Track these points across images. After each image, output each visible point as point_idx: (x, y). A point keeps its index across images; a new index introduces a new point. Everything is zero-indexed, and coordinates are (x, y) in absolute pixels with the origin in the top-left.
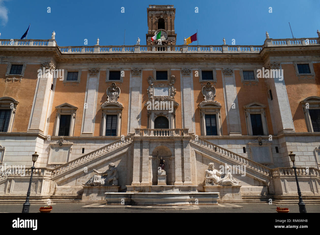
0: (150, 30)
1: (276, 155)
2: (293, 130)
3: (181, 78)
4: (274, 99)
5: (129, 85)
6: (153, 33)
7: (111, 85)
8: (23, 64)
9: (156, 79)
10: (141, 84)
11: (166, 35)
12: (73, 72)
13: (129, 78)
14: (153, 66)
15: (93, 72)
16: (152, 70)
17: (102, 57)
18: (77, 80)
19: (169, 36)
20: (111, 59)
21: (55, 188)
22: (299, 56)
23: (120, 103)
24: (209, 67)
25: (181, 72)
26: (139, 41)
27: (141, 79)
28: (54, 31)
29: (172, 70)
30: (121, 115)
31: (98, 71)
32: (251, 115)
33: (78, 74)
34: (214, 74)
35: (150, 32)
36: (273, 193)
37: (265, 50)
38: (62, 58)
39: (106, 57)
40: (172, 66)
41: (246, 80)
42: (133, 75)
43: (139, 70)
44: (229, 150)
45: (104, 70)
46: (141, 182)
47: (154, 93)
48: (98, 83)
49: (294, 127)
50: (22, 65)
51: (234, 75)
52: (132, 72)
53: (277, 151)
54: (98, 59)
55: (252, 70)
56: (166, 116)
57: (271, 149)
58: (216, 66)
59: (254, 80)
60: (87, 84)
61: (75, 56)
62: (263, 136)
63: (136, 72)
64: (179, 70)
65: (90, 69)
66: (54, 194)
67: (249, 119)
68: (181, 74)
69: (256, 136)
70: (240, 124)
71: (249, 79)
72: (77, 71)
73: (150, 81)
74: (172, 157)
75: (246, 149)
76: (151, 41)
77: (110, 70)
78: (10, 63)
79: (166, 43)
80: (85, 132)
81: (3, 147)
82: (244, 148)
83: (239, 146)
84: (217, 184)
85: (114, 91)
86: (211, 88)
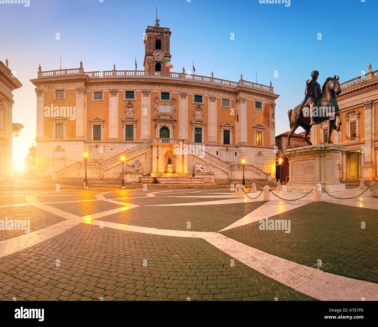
0: (149, 50)
1: (235, 157)
2: (246, 143)
3: (180, 99)
4: (239, 122)
5: (141, 103)
6: (151, 53)
7: (128, 102)
9: (161, 99)
10: (150, 102)
11: (162, 55)
12: (98, 92)
13: (141, 97)
14: (159, 89)
15: (114, 93)
16: (158, 91)
18: (102, 99)
19: (165, 57)
20: (127, 82)
21: (103, 174)
22: (257, 96)
23: (135, 117)
24: (200, 92)
25: (179, 95)
27: (150, 98)
29: (173, 92)
30: (136, 126)
31: (117, 92)
32: (224, 130)
33: (102, 94)
34: (203, 98)
35: (149, 51)
36: (230, 178)
38: (90, 82)
39: (123, 81)
40: (173, 90)
41: (224, 106)
42: (144, 96)
43: (148, 91)
44: (208, 152)
45: (121, 90)
47: (160, 110)
48: (118, 101)
49: (247, 141)
50: (64, 90)
51: (216, 101)
52: (143, 93)
53: (236, 155)
54: (117, 82)
55: (228, 99)
56: (168, 127)
57: (233, 154)
58: (205, 93)
59: (229, 107)
60: (110, 102)
62: (229, 145)
63: (146, 93)
64: (178, 93)
65: (111, 90)
67: (222, 133)
68: (179, 97)
69: (225, 145)
70: (217, 136)
71: (226, 106)
72: (101, 91)
73: (157, 100)
74: (177, 157)
75: (218, 153)
76: (150, 60)
77: (126, 91)
78: (55, 89)
79: (163, 62)
80: (111, 138)
81: (63, 149)
82: (217, 152)
83: (215, 151)
84: (201, 173)
85: (131, 107)
86: (200, 109)
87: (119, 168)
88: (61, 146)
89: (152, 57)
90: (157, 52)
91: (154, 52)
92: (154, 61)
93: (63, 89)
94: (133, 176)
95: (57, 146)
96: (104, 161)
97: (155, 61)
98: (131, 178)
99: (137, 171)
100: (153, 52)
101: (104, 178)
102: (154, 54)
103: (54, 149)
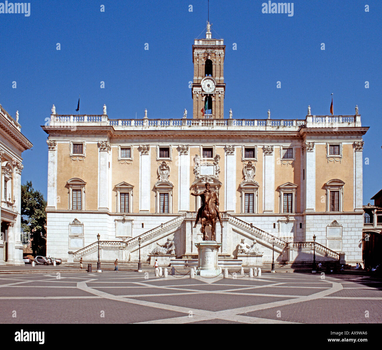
0: (196, 78)
1: (300, 230)
2: (314, 210)
3: (225, 156)
4: (305, 180)
6: (199, 82)
7: (162, 163)
8: (82, 143)
9: (202, 157)
10: (189, 162)
11: (214, 84)
12: (126, 149)
13: (178, 155)
14: (199, 143)
15: (144, 150)
16: (198, 147)
17: (152, 134)
18: (131, 157)
19: (217, 86)
20: (161, 135)
21: (130, 256)
22: (332, 136)
23: (171, 182)
24: (252, 143)
25: (225, 150)
26: (186, 114)
27: (189, 157)
28: (105, 105)
29: (217, 147)
30: (172, 194)
31: (149, 148)
32: (284, 194)
33: (131, 151)
34: (256, 151)
35: (196, 80)
36: (286, 260)
37: (303, 130)
38: (115, 134)
39: (156, 134)
40: (217, 144)
41: (284, 159)
42: (181, 153)
43: (186, 148)
45: (154, 147)
46: (192, 252)
47: (201, 172)
48: (150, 161)
49: (315, 207)
51: (274, 153)
52: (180, 150)
53: (301, 227)
54: (148, 135)
55: (291, 148)
57: (296, 225)
58: (258, 143)
59: (292, 159)
60: (140, 162)
61: (127, 132)
62: (291, 214)
63: (184, 150)
64: (224, 147)
65: (141, 146)
66: (129, 260)
67: (282, 198)
68: (225, 152)
69: (285, 214)
70: (274, 202)
71: (288, 158)
72: (129, 147)
73: (197, 159)
75: (276, 225)
76: (197, 93)
77: (160, 147)
78: (72, 142)
79: (214, 95)
80: (142, 209)
81: (82, 223)
82: (274, 224)
83: (271, 223)
84: (246, 254)
85: (165, 170)
86: (252, 167)
87: (149, 249)
88: (78, 220)
89: (201, 88)
90: (207, 80)
91: (203, 79)
92: (203, 95)
93: (82, 142)
94: (164, 258)
95: (73, 220)
96: (132, 238)
97: (205, 95)
98: (162, 261)
99: (169, 251)
100: (201, 80)
101: (131, 260)
102: (202, 84)
103: (70, 223)
